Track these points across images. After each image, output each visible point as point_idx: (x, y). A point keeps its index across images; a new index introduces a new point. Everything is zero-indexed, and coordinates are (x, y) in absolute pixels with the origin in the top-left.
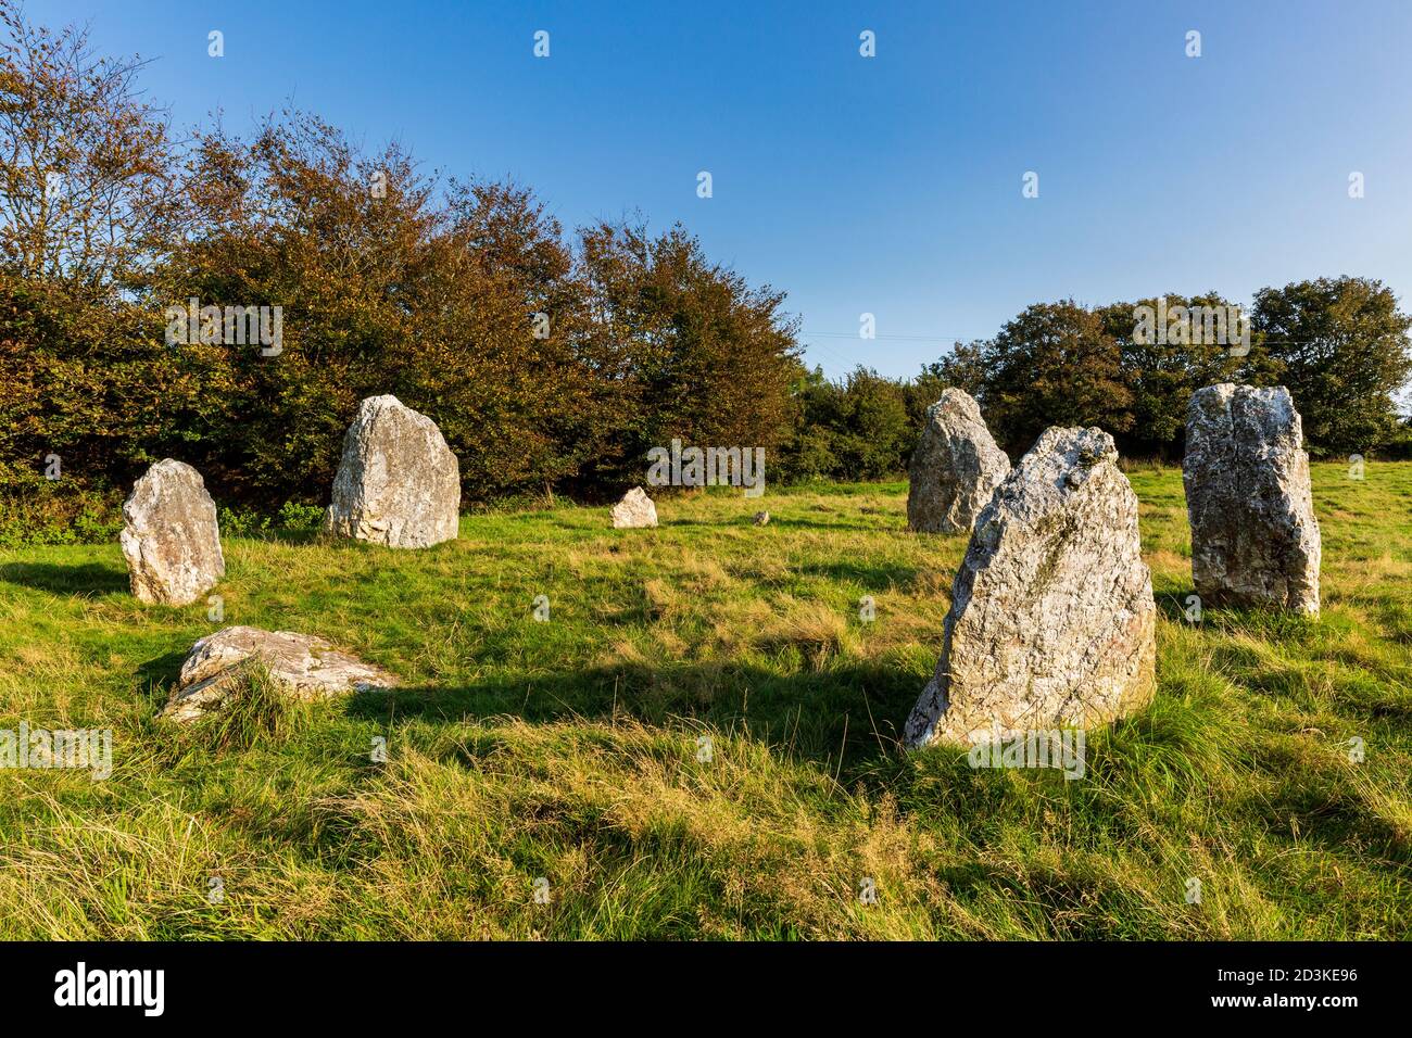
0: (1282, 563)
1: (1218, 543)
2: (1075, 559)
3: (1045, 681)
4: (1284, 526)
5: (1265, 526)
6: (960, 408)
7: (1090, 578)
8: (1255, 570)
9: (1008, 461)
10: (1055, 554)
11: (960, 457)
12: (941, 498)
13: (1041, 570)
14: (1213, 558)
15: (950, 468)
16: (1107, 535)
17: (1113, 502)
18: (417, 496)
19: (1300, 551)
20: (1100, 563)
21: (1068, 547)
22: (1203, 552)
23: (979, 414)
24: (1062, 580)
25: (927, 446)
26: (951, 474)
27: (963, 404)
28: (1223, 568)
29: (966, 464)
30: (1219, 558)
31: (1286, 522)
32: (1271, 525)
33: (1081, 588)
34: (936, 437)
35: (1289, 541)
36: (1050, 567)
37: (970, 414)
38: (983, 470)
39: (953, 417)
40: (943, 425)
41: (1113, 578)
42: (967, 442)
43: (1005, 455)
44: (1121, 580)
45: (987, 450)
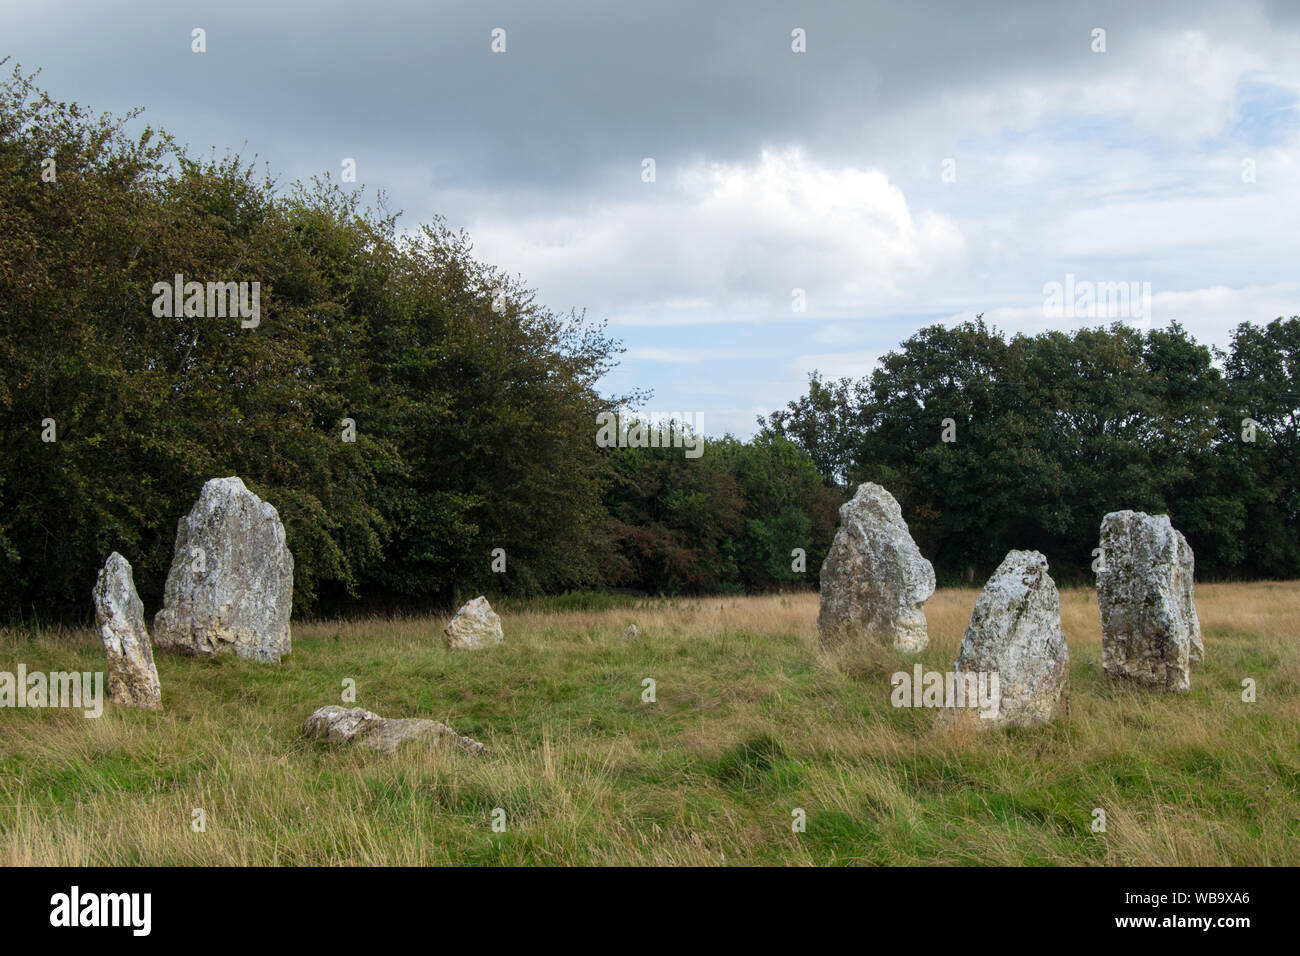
0: (1163, 651)
1: (1120, 637)
2: (1027, 625)
3: (1009, 700)
4: (1163, 623)
5: (1151, 624)
6: (880, 508)
7: (1035, 639)
8: (1145, 658)
9: (933, 572)
10: (1016, 623)
11: (881, 566)
12: (858, 614)
13: (1009, 631)
14: (1117, 650)
15: (869, 579)
16: (1042, 613)
17: (1046, 594)
18: (263, 602)
19: (1173, 642)
20: (1039, 630)
21: (1023, 619)
22: (1109, 646)
23: (900, 516)
24: (1019, 638)
25: (842, 551)
26: (870, 585)
27: (883, 503)
28: (1123, 657)
29: (887, 574)
30: (1120, 649)
31: (1164, 619)
32: (1154, 622)
33: (1029, 643)
34: (853, 543)
35: (1167, 634)
36: (1013, 631)
37: (891, 516)
38: (906, 581)
39: (871, 518)
40: (860, 528)
41: (1046, 640)
42: (888, 548)
43: (929, 564)
44: (1050, 641)
45: (911, 558)
